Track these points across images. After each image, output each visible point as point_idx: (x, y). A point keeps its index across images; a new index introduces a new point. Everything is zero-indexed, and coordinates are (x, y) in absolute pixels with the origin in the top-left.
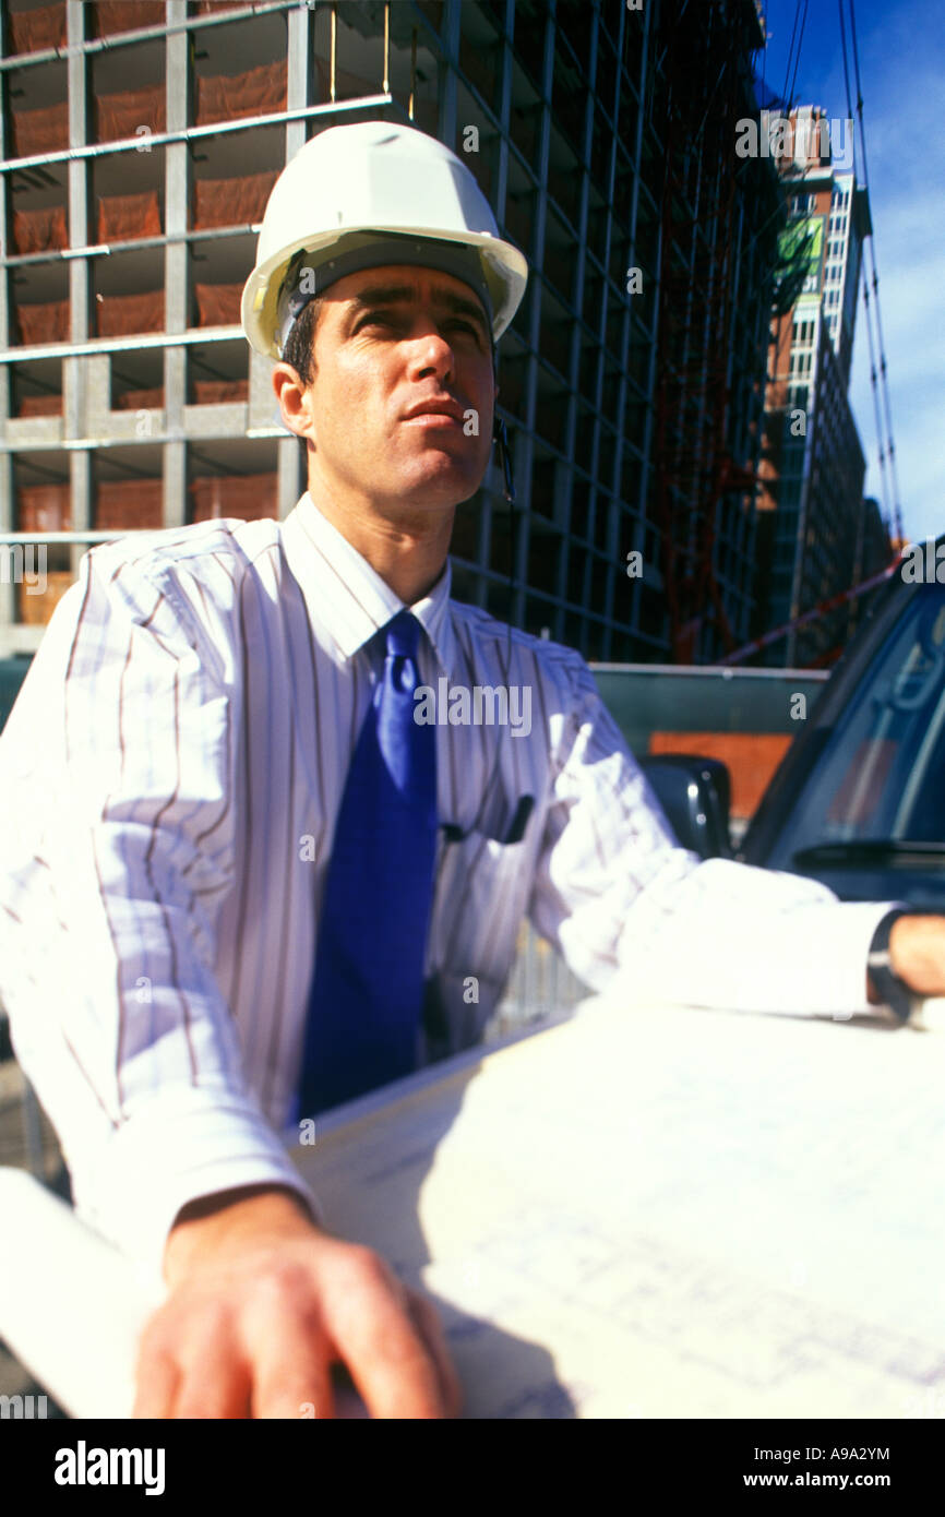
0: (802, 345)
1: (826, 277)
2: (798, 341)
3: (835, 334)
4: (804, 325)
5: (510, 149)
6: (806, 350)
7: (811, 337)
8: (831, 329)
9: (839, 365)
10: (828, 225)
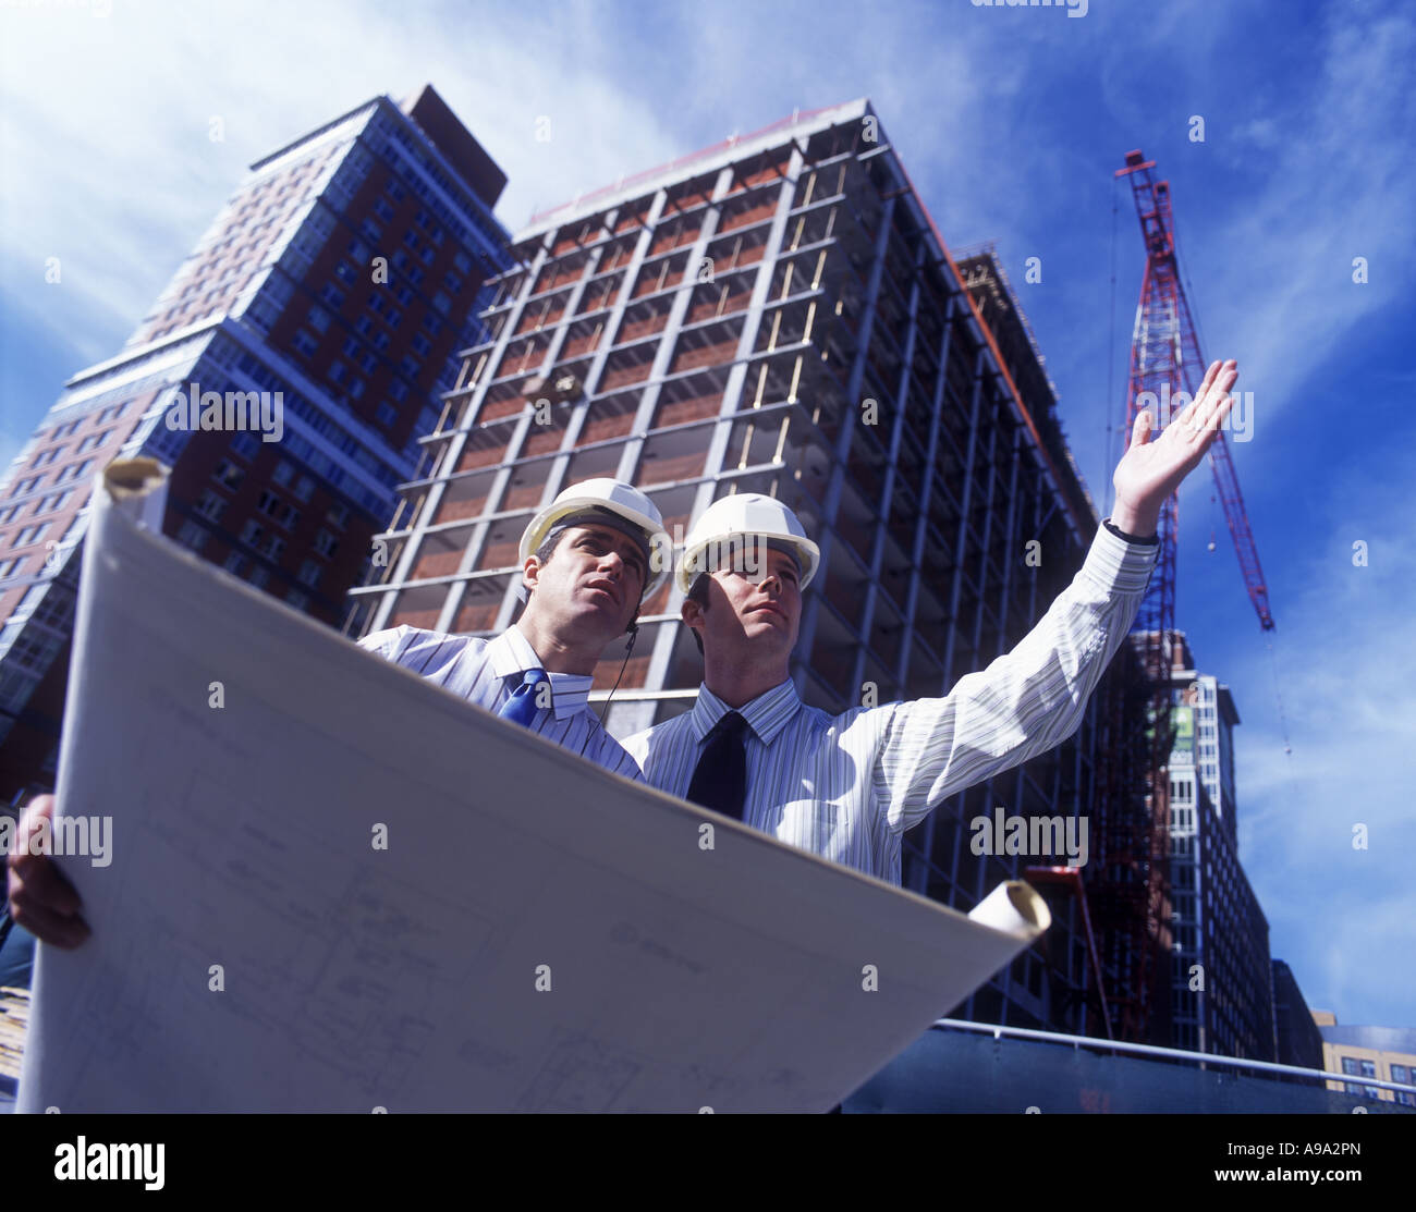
0: (1181, 802)
1: (1200, 753)
2: (1177, 798)
3: (1216, 800)
4: (1181, 784)
5: (879, 592)
6: (1185, 806)
7: (1190, 795)
8: (1212, 796)
9: (1224, 827)
10: (1197, 712)
